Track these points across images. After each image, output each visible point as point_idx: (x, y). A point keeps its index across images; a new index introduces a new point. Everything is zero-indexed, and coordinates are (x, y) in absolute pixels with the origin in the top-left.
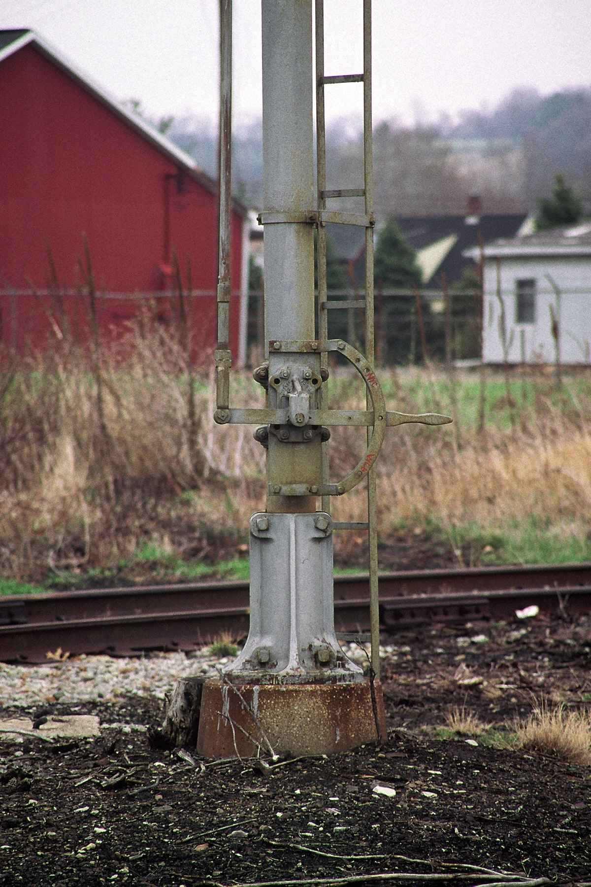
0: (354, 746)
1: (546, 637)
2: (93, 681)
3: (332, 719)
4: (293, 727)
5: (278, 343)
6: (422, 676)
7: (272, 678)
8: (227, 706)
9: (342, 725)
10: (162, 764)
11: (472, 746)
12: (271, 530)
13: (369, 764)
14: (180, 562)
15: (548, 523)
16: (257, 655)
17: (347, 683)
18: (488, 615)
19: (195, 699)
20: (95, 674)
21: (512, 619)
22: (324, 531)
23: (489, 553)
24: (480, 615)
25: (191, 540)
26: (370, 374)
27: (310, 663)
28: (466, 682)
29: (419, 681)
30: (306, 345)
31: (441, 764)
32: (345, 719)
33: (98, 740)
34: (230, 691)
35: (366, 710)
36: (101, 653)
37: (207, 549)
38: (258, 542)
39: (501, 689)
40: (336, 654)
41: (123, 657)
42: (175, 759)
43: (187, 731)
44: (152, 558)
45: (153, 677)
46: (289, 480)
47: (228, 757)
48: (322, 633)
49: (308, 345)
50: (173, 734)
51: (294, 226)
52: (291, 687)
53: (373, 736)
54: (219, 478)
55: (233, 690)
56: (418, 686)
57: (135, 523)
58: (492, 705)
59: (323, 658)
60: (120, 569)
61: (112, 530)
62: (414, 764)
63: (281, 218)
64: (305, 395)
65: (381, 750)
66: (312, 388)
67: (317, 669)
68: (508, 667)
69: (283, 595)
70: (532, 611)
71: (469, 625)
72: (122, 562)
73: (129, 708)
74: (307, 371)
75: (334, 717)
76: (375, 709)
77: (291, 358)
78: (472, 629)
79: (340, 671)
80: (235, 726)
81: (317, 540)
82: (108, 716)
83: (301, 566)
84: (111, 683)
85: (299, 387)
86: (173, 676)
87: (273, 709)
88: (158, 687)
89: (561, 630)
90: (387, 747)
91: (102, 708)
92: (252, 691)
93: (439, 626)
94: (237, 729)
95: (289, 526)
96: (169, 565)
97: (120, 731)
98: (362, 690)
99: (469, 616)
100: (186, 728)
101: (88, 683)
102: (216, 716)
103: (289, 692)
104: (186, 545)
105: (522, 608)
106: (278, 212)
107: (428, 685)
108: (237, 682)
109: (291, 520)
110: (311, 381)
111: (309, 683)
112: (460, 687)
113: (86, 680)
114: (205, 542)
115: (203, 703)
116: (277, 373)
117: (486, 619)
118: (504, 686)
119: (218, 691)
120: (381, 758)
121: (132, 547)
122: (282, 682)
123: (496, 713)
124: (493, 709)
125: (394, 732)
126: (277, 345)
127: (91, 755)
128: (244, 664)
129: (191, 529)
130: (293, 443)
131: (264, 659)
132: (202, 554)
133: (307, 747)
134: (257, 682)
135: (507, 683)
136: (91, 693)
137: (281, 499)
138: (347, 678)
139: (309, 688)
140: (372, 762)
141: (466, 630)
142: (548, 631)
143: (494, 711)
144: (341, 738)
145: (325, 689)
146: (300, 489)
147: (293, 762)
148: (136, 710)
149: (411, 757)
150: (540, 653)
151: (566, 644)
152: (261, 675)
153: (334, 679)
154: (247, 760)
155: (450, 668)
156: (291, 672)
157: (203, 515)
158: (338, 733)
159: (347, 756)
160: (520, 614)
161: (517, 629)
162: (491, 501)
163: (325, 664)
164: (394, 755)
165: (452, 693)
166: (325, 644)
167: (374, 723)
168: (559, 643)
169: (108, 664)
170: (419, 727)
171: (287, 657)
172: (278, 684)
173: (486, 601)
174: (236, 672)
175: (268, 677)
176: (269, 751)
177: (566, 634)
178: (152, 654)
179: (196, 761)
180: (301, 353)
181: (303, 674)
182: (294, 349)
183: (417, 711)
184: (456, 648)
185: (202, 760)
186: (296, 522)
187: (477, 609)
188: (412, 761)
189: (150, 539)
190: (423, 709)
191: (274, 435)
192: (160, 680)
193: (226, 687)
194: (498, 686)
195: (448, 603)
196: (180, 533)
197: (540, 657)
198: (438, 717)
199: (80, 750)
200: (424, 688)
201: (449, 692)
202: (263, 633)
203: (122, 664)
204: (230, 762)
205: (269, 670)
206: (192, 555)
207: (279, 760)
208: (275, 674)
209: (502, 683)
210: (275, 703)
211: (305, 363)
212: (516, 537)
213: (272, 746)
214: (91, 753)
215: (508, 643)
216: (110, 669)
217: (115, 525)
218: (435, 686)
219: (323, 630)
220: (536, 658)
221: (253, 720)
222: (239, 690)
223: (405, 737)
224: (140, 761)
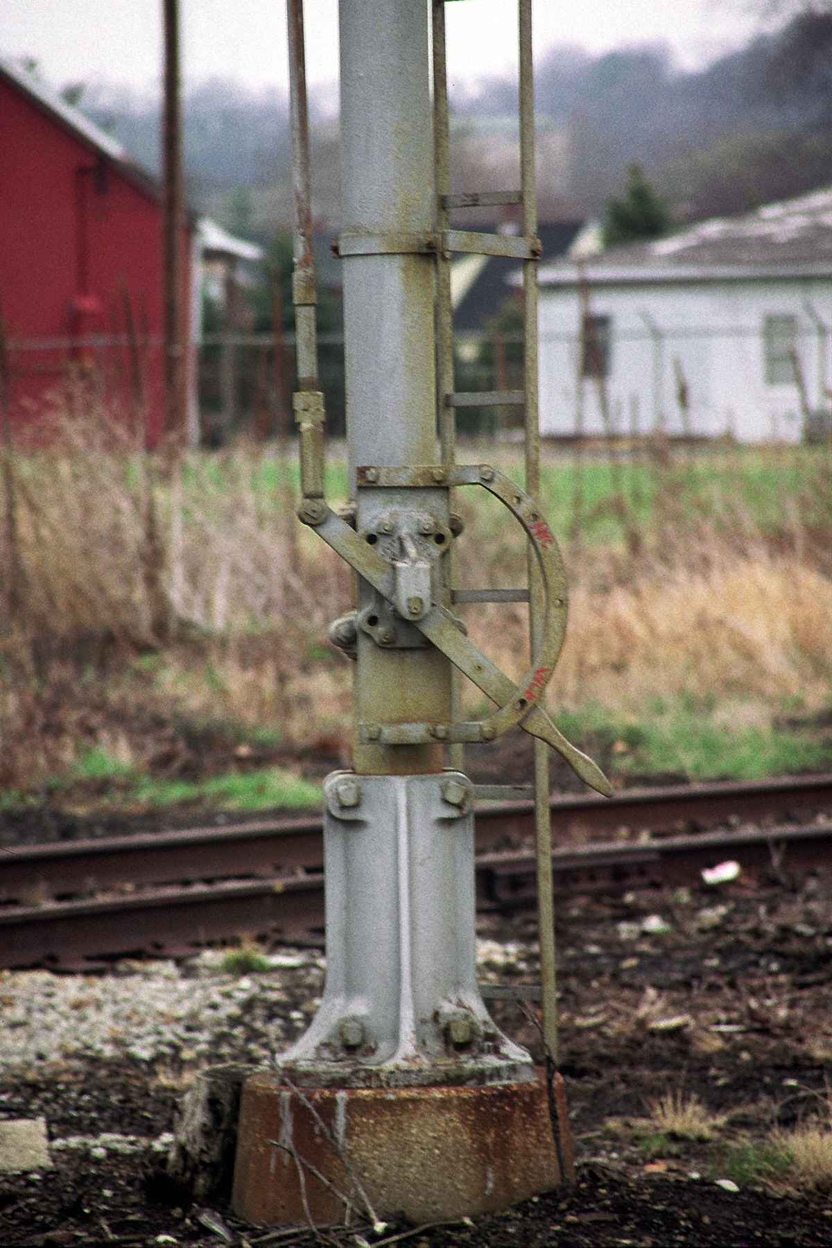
0: (518, 1199)
1: (760, 922)
2: (27, 1028)
3: (480, 1150)
4: (411, 1166)
5: (373, 471)
6: (584, 1009)
7: (371, 1076)
8: (287, 1129)
9: (498, 1161)
10: (169, 1238)
11: (729, 1193)
12: (364, 807)
13: (551, 1239)
14: (145, 780)
15: (709, 705)
16: (341, 1031)
17: (506, 1082)
18: (658, 879)
19: (228, 1109)
20: (29, 1010)
21: (696, 885)
22: (459, 807)
23: (623, 754)
24: (646, 880)
25: (159, 741)
26: (539, 526)
27: (436, 1046)
28: (663, 1024)
29: (580, 1022)
30: (424, 474)
31: (681, 1234)
32: (503, 1149)
33: (49, 1176)
34: (294, 1101)
35: (539, 1133)
36: (35, 967)
37: (185, 753)
38: (340, 827)
39: (721, 1034)
40: (482, 1028)
41: (71, 973)
42: (195, 1228)
43: (212, 1168)
44: (100, 773)
45: (128, 1018)
46: (395, 715)
47: (291, 1225)
48: (456, 991)
49: (428, 474)
50: (188, 1175)
51: (399, 262)
52: (404, 1094)
53: (551, 1178)
54: (194, 633)
55: (299, 1099)
56: (580, 1031)
57: (71, 717)
58: (713, 1072)
59: (459, 1035)
60: (50, 792)
61: (37, 728)
62: (632, 1235)
63: (375, 245)
64: (424, 565)
65: (570, 1207)
66: (435, 550)
67: (449, 1056)
68: (719, 988)
69: (385, 925)
70: (728, 871)
71: (629, 898)
72: (54, 781)
73: (95, 1093)
74: (426, 520)
75: (483, 1148)
76: (556, 1131)
77: (398, 497)
78: (634, 904)
79: (491, 1061)
80: (303, 1164)
81: (446, 823)
82: (60, 1112)
83: (419, 870)
84: (59, 1030)
85: (412, 550)
86: (162, 1014)
87: (374, 1134)
88: (138, 1037)
89: (783, 908)
90: (581, 1200)
91: (49, 1095)
92: (333, 1102)
93: (583, 901)
94: (309, 1173)
95: (395, 798)
96: (128, 786)
97: (85, 1156)
98: (531, 1094)
99: (629, 882)
100: (212, 1164)
101: (19, 1031)
102: (269, 1147)
103: (402, 1103)
104: (153, 749)
105: (711, 866)
106: (369, 234)
107: (595, 1028)
108: (305, 1083)
109: (399, 788)
110: (432, 539)
111: (436, 1084)
112: (653, 1033)
113: (14, 1026)
114: (181, 745)
115: (243, 1121)
116: (373, 526)
117: (656, 886)
118: (724, 1028)
119: (272, 1101)
120: (570, 1225)
121: (68, 756)
122: (388, 1084)
123: (726, 1086)
124: (716, 1078)
125: (586, 1165)
126: (370, 475)
127: (40, 1218)
128: (317, 1049)
129: (159, 723)
130: (403, 649)
131: (354, 1039)
132: (177, 764)
133: (434, 1203)
134: (341, 1083)
135: (729, 1022)
136: (24, 1052)
137: (381, 751)
138: (505, 1074)
139: (437, 1094)
140: (557, 1232)
141: (626, 907)
142: (762, 910)
143: (721, 1082)
144: (496, 1184)
145: (465, 1095)
146: (416, 732)
147: (412, 1237)
148: (108, 1096)
149: (625, 1221)
150: (761, 954)
151: (799, 935)
152: (348, 1070)
153: (481, 1076)
154: (326, 1231)
155: (627, 994)
156: (404, 1065)
157: (176, 700)
158: (490, 1175)
159: (507, 1219)
160: (711, 876)
161: (712, 905)
162: (619, 667)
163: (462, 1047)
164: (594, 1217)
165: (640, 1044)
166: (462, 1011)
167: (553, 1154)
168: (786, 932)
169: (48, 990)
170: (602, 1123)
171: (395, 1036)
172: (381, 1087)
173: (653, 857)
174: (304, 1066)
175: (362, 1074)
176: (366, 1213)
177: (792, 914)
178: (121, 967)
179: (232, 1231)
180: (413, 489)
181: (425, 1067)
182: (403, 480)
183: (591, 1086)
184: (621, 944)
185: (243, 1229)
186: (408, 788)
187: (642, 869)
188: (627, 1228)
189: (96, 740)
190: (600, 1083)
191: (368, 636)
192: (141, 1024)
193: (286, 1094)
194: (714, 1028)
195: (594, 862)
196: (145, 731)
197: (763, 962)
198: (627, 1098)
199: (20, 1209)
200: (593, 1036)
201: (635, 1043)
202: (351, 989)
203: (72, 987)
204: (295, 1235)
205: (363, 1060)
206: (161, 764)
207: (388, 1233)
208: (374, 1068)
209: (718, 1023)
210: (377, 1122)
211: (421, 505)
212: (665, 727)
213: (373, 1202)
214: (39, 1213)
215: (702, 931)
216: (54, 1001)
217: (40, 719)
218: (609, 1032)
219: (457, 984)
220: (756, 964)
221: (337, 1154)
222: (310, 1099)
223: (605, 1175)
224: (131, 1233)
